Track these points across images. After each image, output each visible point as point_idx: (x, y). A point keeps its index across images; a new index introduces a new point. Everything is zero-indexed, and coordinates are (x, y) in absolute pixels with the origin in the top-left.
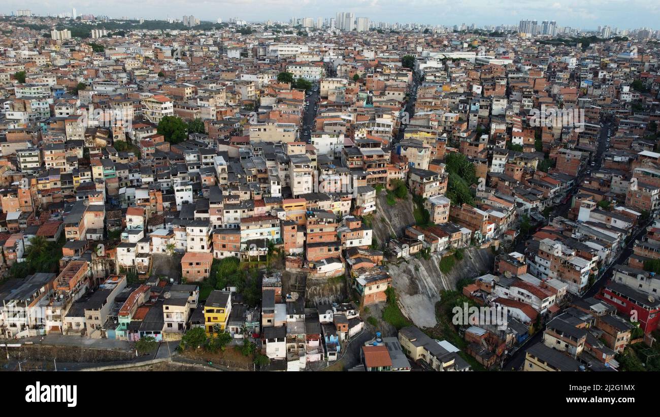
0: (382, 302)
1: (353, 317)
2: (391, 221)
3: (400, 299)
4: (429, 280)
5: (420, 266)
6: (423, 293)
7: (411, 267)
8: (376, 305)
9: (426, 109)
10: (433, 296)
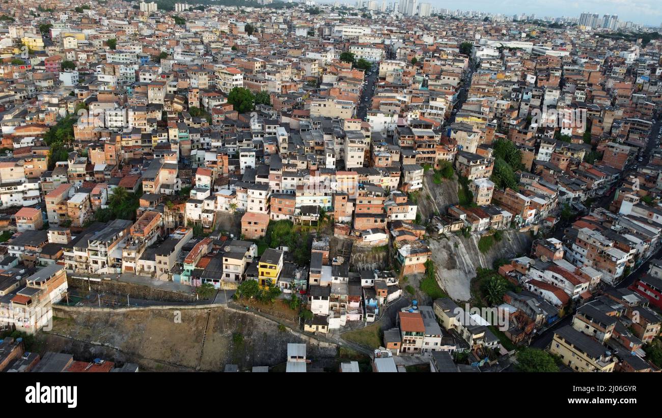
0: (420, 273)
1: (393, 284)
2: (435, 199)
3: (438, 271)
4: (467, 257)
5: (459, 244)
6: (460, 269)
7: (451, 244)
8: (415, 276)
9: (479, 95)
10: (470, 272)
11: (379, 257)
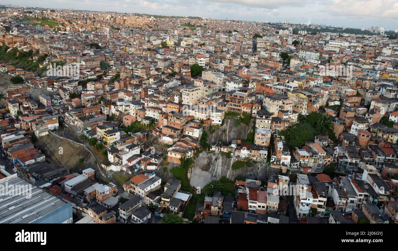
0: (178, 164)
1: (155, 162)
2: (229, 133)
3: (193, 168)
4: (220, 168)
5: (219, 159)
6: (210, 172)
7: (214, 158)
8: (174, 164)
10: (215, 176)
11: (165, 149)
